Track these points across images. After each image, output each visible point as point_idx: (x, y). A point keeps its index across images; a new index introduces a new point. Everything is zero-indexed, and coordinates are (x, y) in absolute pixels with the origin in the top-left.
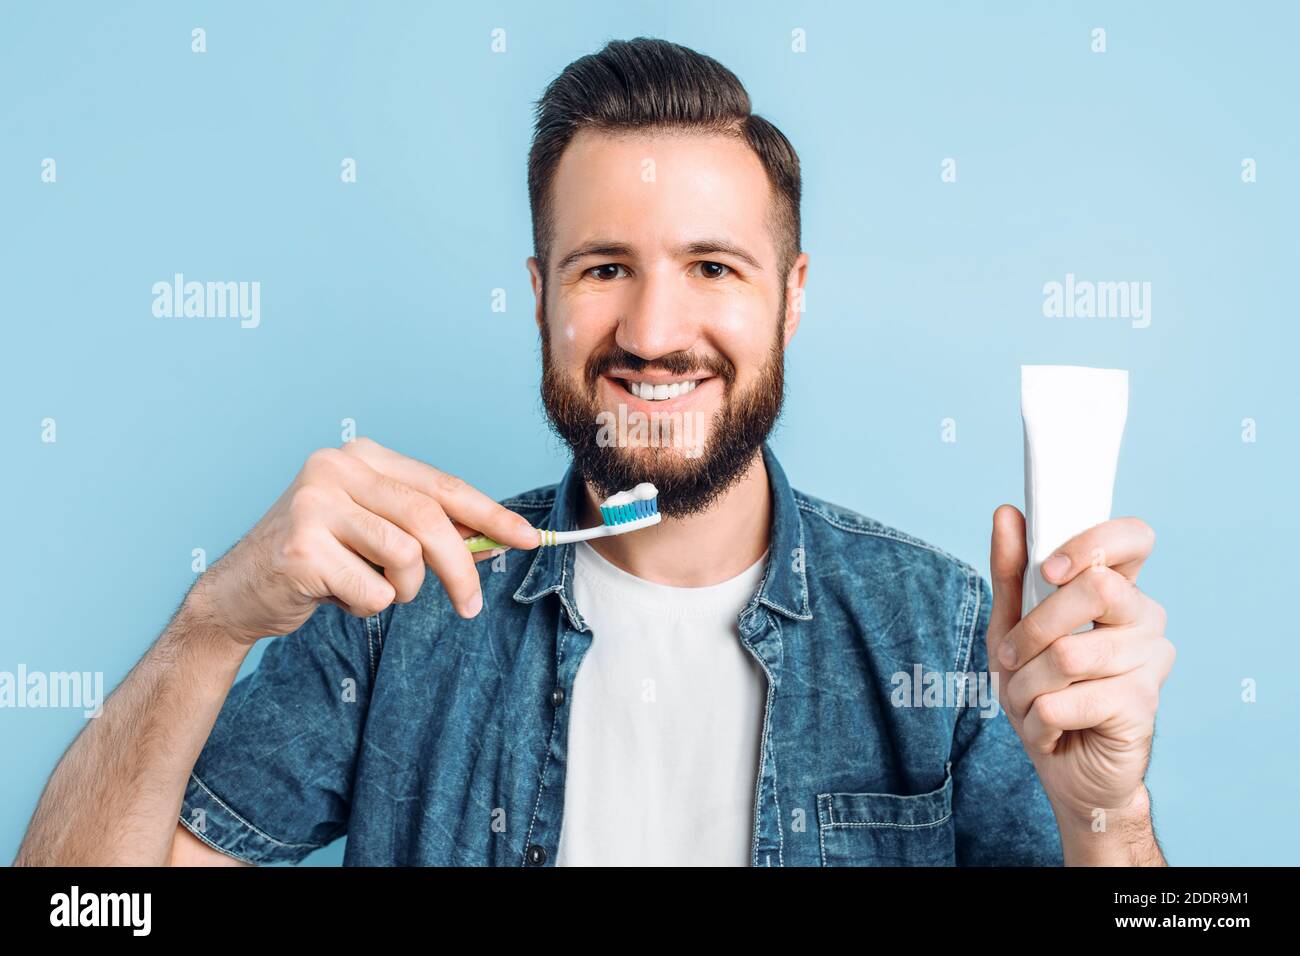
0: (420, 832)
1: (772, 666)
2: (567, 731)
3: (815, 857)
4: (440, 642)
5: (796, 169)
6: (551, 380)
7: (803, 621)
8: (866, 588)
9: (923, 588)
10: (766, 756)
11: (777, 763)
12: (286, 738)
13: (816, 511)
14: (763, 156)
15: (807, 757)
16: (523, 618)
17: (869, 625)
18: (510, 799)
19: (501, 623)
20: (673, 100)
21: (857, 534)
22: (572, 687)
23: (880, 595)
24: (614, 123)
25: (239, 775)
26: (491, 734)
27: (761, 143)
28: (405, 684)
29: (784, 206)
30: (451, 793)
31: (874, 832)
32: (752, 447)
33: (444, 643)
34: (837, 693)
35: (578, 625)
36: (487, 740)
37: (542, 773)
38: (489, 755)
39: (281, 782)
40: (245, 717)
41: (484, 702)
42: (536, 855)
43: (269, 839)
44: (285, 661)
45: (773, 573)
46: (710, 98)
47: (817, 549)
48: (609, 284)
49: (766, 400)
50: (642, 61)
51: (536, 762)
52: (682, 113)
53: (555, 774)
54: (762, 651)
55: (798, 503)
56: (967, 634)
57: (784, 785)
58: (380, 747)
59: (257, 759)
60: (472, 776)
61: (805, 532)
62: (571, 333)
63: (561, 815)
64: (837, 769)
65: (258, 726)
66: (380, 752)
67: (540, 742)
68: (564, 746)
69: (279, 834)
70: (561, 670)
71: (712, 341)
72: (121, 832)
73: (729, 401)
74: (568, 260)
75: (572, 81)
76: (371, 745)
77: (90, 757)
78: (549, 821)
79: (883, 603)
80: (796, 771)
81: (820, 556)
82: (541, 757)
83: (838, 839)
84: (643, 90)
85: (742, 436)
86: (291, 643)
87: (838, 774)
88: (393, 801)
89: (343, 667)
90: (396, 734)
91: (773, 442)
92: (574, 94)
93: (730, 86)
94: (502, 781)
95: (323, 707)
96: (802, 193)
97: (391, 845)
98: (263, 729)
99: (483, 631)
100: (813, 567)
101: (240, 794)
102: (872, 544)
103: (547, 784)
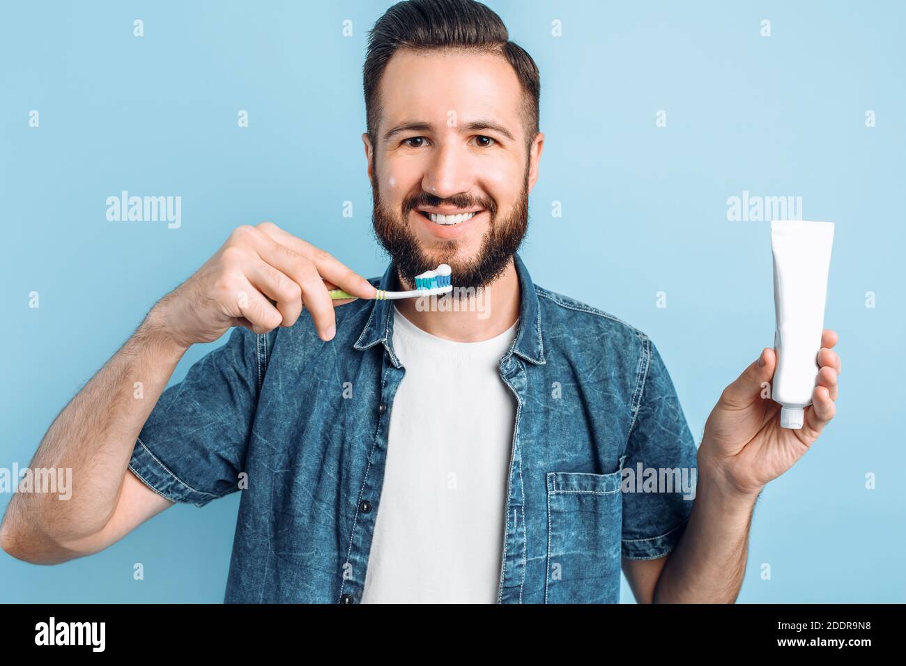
0: (291, 492)
1: (520, 393)
2: (388, 430)
3: (544, 511)
4: (304, 372)
5: (537, 77)
6: (380, 212)
7: (540, 365)
8: (580, 346)
9: (615, 347)
10: (516, 448)
11: (522, 453)
12: (202, 424)
13: (548, 296)
14: (516, 68)
15: (541, 449)
16: (359, 360)
17: (581, 369)
18: (349, 472)
19: (344, 363)
20: (459, 31)
21: (574, 310)
22: (392, 402)
23: (588, 350)
24: (421, 45)
25: (170, 444)
26: (336, 431)
27: (515, 59)
28: (281, 399)
29: (529, 100)
30: (311, 468)
31: (579, 497)
32: (507, 256)
33: (306, 374)
34: (560, 410)
35: (396, 364)
36: (334, 435)
37: (370, 456)
38: (336, 444)
39: (197, 452)
40: (176, 409)
41: (332, 411)
42: (365, 507)
43: (187, 486)
44: (204, 375)
45: (522, 334)
46: (482, 30)
47: (549, 321)
48: (417, 150)
49: (517, 225)
50: (439, 5)
51: (366, 449)
52: (464, 38)
53: (379, 456)
54: (514, 383)
55: (537, 292)
56: (642, 379)
57: (526, 467)
58: (265, 438)
59: (183, 435)
60: (324, 457)
61: (541, 309)
62: (392, 182)
63: (382, 481)
64: (558, 458)
65: (185, 415)
66: (265, 441)
67: (369, 437)
68: (386, 439)
69: (193, 484)
70: (385, 392)
71: (483, 187)
72: (93, 464)
73: (493, 226)
74: (390, 133)
75: (393, 18)
76: (259, 436)
77: (77, 414)
78: (374, 486)
79: (590, 355)
80: (534, 458)
81: (551, 325)
82: (369, 447)
83: (558, 500)
84: (440, 24)
85: (501, 249)
86: (208, 365)
87: (559, 461)
88: (272, 472)
89: (241, 384)
90: (275, 430)
91: (520, 252)
92: (394, 26)
93: (496, 23)
94: (344, 461)
95: (227, 407)
96: (540, 93)
97: (271, 499)
98: (188, 417)
99: (332, 366)
100: (546, 332)
101: (170, 457)
102: (584, 318)
103: (373, 463)
